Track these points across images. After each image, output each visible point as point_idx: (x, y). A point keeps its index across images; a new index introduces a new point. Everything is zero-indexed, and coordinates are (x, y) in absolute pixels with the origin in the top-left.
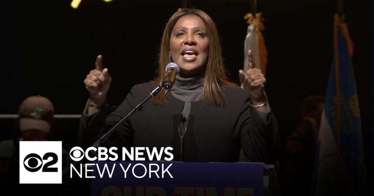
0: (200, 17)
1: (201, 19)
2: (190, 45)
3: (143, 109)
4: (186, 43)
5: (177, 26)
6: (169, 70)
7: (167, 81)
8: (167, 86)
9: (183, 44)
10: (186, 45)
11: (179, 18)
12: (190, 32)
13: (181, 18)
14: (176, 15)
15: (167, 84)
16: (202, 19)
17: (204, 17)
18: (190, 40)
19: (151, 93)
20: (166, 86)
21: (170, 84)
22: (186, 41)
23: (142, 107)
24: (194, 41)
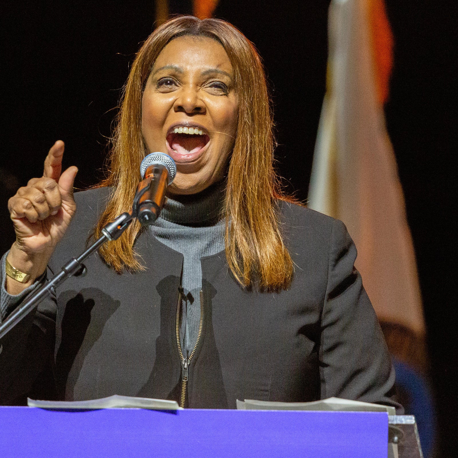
0: (221, 42)
1: (223, 49)
2: (190, 115)
3: (84, 270)
4: (180, 109)
5: (160, 62)
6: (151, 172)
7: (147, 203)
8: (146, 216)
9: (172, 110)
10: (179, 113)
11: (169, 41)
12: (191, 80)
13: (172, 43)
14: (164, 30)
15: (147, 210)
16: (225, 49)
17: (231, 44)
18: (189, 101)
19: (106, 231)
20: (144, 216)
21: (154, 210)
22: (179, 103)
23: (83, 267)
24: (199, 104)
